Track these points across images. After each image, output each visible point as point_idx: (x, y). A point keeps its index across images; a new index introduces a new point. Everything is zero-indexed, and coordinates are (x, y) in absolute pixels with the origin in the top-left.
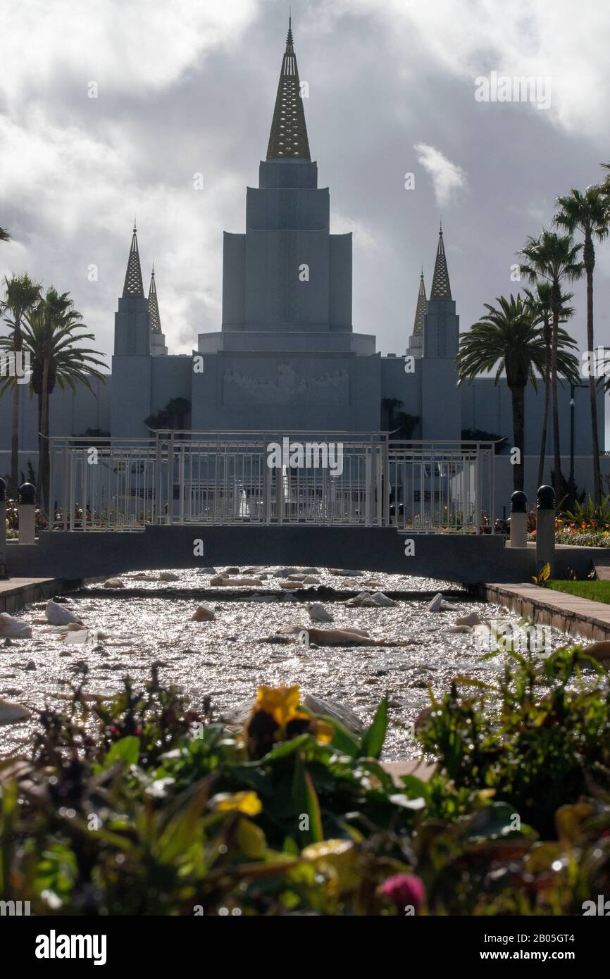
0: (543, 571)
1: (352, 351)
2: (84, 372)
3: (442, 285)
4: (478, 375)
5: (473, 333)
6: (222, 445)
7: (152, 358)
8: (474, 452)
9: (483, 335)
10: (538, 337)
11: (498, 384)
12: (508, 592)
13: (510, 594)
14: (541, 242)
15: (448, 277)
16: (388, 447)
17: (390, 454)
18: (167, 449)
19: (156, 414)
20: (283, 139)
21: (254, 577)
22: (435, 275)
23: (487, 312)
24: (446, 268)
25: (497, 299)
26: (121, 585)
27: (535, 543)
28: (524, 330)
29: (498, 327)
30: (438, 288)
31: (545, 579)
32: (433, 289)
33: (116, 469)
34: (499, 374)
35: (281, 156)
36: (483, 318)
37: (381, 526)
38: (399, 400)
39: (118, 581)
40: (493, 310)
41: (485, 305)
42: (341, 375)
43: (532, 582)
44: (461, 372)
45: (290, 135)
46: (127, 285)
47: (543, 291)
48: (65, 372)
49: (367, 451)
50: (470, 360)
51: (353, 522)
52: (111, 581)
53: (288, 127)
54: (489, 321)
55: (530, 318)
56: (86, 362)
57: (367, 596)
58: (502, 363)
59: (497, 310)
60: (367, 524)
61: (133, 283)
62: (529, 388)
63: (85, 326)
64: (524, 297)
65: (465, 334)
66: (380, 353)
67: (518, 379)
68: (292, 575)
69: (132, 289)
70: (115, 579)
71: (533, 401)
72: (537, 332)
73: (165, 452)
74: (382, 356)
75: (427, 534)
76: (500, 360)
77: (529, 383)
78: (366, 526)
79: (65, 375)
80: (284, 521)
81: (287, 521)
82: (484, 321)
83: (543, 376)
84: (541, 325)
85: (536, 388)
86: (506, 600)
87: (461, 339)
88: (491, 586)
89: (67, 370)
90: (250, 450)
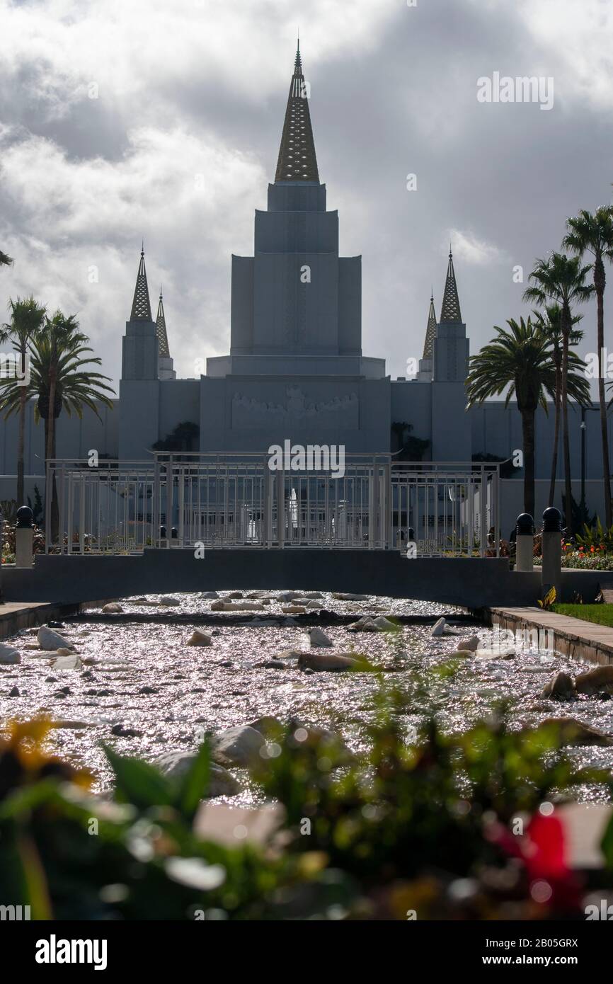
0: (548, 595)
1: (360, 375)
2: (92, 397)
3: (451, 308)
4: (489, 399)
5: (483, 356)
6: (222, 468)
7: (160, 382)
8: (479, 474)
9: (493, 358)
10: (549, 360)
11: (508, 408)
12: (513, 616)
13: (514, 618)
14: (550, 264)
15: (458, 300)
16: (390, 468)
17: (393, 476)
18: (165, 472)
19: (164, 438)
20: (291, 162)
21: (257, 602)
22: (445, 298)
23: (496, 334)
24: (456, 291)
25: (508, 322)
26: (120, 610)
27: (541, 567)
28: (533, 353)
29: (508, 350)
30: (448, 311)
31: (551, 603)
32: (443, 311)
33: (124, 494)
34: (509, 397)
35: (290, 179)
36: (493, 341)
37: (384, 549)
38: (409, 424)
39: (117, 605)
40: (503, 333)
41: (495, 327)
42: (350, 399)
43: (538, 606)
44: (471, 395)
45: (299, 158)
46: (134, 309)
47: (553, 314)
48: (71, 396)
49: (370, 472)
50: (480, 383)
51: (354, 545)
52: (109, 605)
53: (296, 149)
54: (498, 344)
55: (539, 340)
56: (92, 386)
57: (369, 621)
58: (512, 386)
59: (507, 332)
60: (371, 547)
61: (140, 306)
62: (539, 412)
63: (92, 350)
64: (535, 320)
65: (475, 357)
66: (390, 376)
67: (528, 401)
68: (295, 600)
69: (140, 312)
70: (114, 603)
71: (544, 424)
72: (548, 355)
73: (163, 475)
74: (392, 379)
75: (431, 557)
76: (511, 383)
77: (540, 406)
78: (369, 549)
79: (71, 399)
80: (286, 544)
81: (289, 544)
82: (493, 344)
83: (554, 399)
84: (551, 348)
85: (547, 412)
86: (510, 623)
87: (471, 362)
88: (495, 610)
89: (72, 394)
90: (251, 472)
